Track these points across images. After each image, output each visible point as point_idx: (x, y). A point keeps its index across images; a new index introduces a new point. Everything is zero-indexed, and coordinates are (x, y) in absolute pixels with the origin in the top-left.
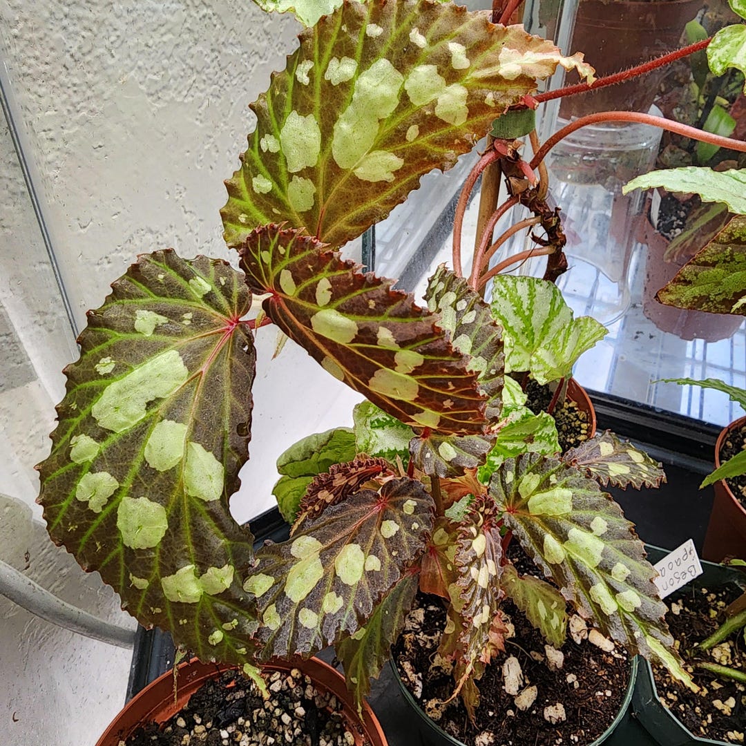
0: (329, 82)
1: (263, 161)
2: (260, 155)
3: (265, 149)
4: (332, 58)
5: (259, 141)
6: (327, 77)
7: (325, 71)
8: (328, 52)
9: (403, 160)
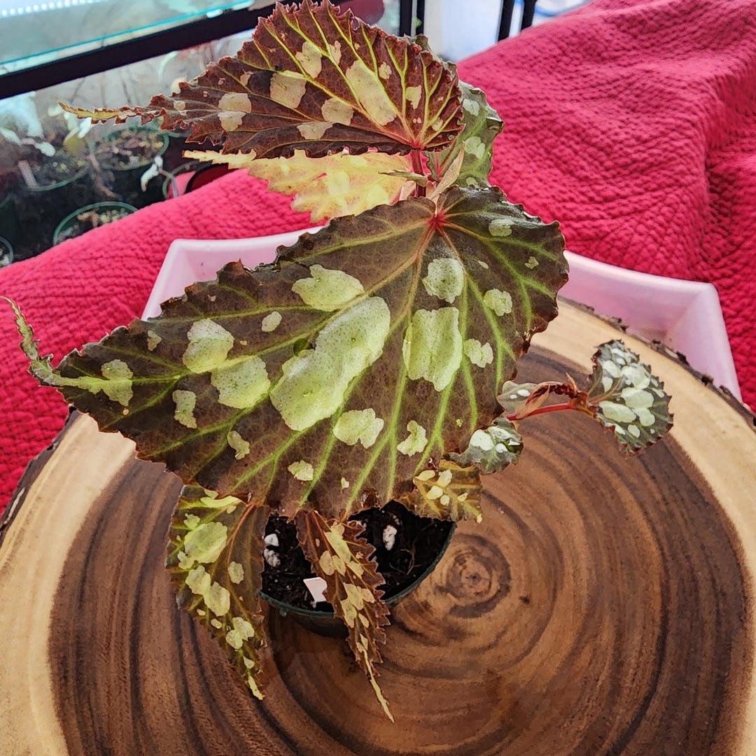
0: (378, 415)
1: (492, 333)
2: (495, 342)
3: (487, 347)
4: (370, 448)
5: (495, 360)
6: (380, 424)
7: (382, 432)
8: (374, 457)
9: (293, 289)
